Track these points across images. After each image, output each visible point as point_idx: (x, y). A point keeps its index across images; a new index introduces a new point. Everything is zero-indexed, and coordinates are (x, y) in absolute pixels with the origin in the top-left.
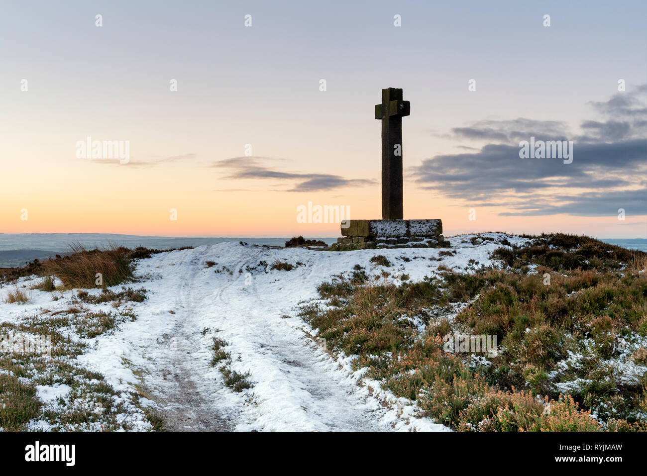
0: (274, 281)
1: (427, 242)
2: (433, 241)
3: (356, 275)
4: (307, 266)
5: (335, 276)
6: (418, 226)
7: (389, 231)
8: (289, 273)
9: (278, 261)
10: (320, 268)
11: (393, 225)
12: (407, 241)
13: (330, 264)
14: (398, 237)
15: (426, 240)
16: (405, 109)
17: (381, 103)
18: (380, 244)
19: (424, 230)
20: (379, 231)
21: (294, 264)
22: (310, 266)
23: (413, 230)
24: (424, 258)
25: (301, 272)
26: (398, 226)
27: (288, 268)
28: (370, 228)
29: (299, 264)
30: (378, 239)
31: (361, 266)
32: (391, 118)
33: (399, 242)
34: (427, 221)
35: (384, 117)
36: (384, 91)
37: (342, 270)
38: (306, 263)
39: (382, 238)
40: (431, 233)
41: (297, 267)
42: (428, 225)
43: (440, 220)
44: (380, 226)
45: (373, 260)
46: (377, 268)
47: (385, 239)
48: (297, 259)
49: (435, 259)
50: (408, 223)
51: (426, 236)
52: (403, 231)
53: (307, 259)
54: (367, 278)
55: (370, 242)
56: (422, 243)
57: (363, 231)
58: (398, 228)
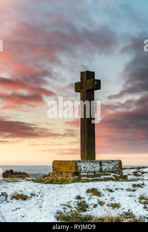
0: (15, 209)
1: (113, 176)
2: (117, 175)
3: (79, 204)
4: (39, 196)
5: (64, 205)
6: (107, 165)
7: (89, 169)
8: (26, 202)
9: (15, 193)
10: (50, 198)
11: (92, 164)
12: (100, 175)
13: (56, 194)
14: (94, 172)
15: (112, 174)
16: (97, 85)
17: (80, 81)
18: (83, 178)
19: (111, 167)
20: (82, 169)
21: (29, 195)
22: (41, 197)
23: (104, 168)
24: (122, 189)
25: (35, 201)
26: (95, 165)
27: (24, 198)
28: (77, 167)
29: (33, 195)
30: (82, 174)
31: (81, 197)
32: (88, 91)
33: (95, 176)
34: (113, 161)
35: (82, 90)
36: (82, 73)
37: (67, 200)
38: (38, 194)
39: (84, 174)
40: (115, 170)
41: (31, 197)
42: (113, 164)
43: (120, 161)
44: (82, 165)
45: (88, 191)
46: (92, 198)
47: (86, 174)
48: (31, 191)
49: (131, 190)
50: (101, 163)
51: (112, 172)
52: (98, 168)
53: (39, 191)
54: (87, 206)
55: (76, 177)
56: (110, 176)
57: (71, 169)
58: (94, 166)
